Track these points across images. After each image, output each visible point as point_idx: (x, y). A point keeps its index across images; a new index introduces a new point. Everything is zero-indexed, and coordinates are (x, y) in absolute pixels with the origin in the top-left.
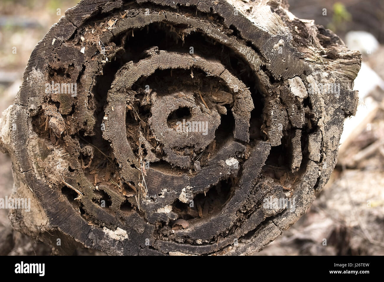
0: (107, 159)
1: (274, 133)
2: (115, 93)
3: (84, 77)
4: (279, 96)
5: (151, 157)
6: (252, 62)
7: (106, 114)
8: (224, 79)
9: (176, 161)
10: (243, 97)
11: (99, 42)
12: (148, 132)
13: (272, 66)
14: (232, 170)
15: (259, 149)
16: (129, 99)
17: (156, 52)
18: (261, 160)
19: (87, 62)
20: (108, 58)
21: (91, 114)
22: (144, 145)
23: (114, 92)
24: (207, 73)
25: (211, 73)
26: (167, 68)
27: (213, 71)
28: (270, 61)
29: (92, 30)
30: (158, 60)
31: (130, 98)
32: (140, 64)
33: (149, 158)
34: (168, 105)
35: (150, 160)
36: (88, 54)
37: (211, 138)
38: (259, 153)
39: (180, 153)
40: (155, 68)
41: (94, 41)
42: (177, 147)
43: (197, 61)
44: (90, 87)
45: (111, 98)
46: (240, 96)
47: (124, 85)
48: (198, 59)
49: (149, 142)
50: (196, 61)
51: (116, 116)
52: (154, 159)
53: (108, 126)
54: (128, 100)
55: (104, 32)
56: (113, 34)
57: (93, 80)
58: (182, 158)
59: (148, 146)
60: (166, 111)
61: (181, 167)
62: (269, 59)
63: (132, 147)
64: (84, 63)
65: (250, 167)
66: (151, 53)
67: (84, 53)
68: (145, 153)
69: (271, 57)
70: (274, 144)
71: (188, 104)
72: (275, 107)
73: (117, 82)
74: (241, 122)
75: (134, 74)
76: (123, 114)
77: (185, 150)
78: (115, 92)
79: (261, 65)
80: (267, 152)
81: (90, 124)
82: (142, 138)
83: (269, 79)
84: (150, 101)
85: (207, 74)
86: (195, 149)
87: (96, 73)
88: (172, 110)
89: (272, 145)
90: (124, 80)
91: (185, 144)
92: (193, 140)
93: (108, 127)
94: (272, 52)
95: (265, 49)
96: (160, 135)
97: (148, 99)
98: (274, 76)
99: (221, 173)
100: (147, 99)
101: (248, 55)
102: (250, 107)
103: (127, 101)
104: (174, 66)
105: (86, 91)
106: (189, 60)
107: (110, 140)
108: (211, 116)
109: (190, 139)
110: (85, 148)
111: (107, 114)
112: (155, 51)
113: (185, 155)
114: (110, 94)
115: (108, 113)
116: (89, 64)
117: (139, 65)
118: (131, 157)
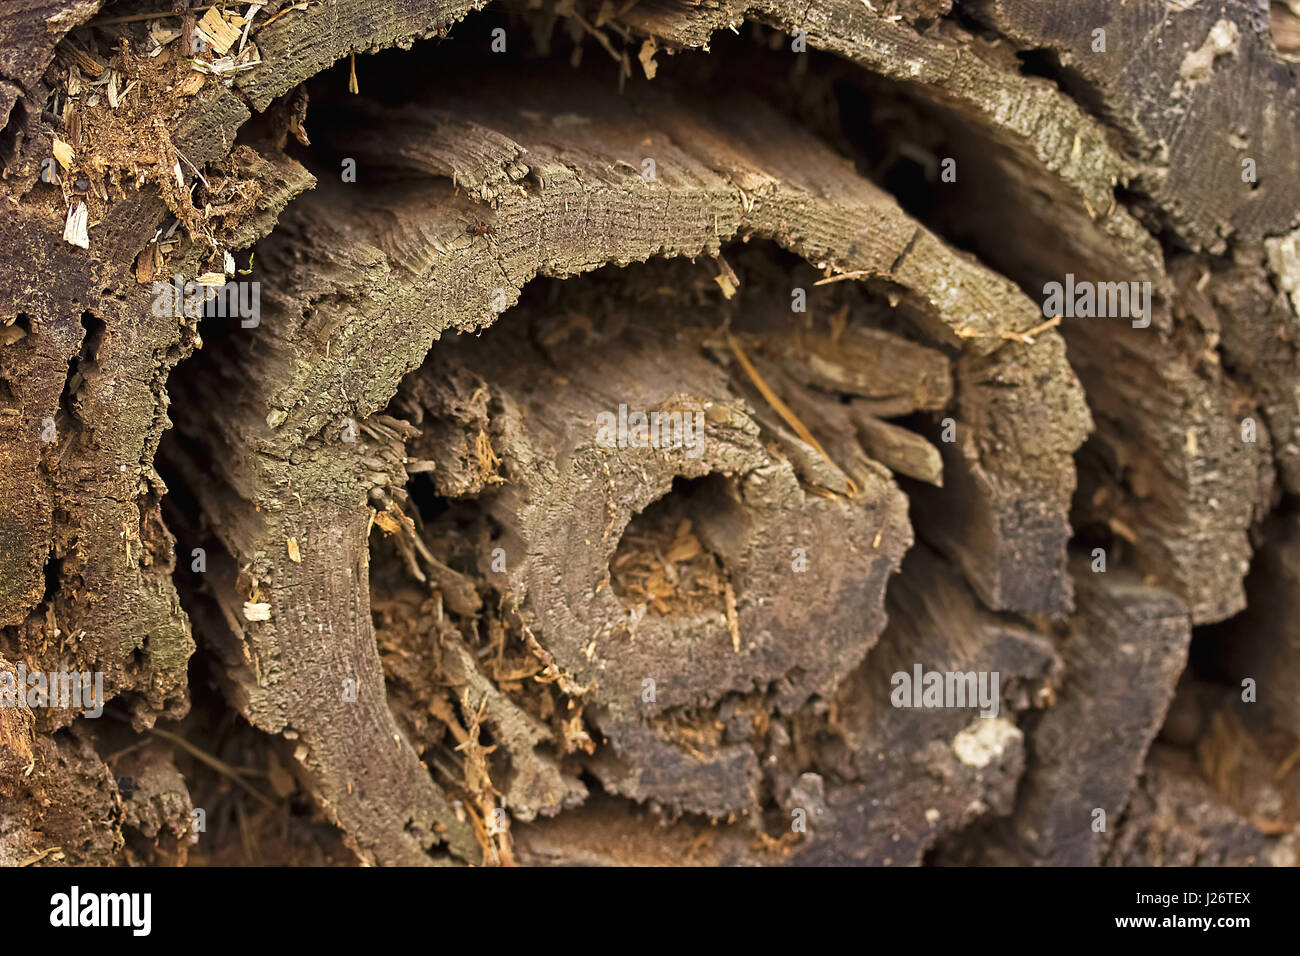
0: (235, 787)
1: (1206, 551)
2: (298, 457)
3: (104, 386)
4: (1214, 339)
5: (537, 788)
6: (1069, 173)
7: (255, 583)
8: (921, 289)
9: (682, 786)
10: (1030, 380)
11: (177, 169)
12: (499, 638)
13: (1179, 181)
14: (989, 786)
15: (1128, 649)
16: (381, 478)
17: (519, 182)
18: (1147, 711)
19: (111, 298)
20: (233, 252)
21: (163, 596)
22: (495, 726)
23: (288, 453)
24: (821, 266)
25: (841, 263)
26: (589, 269)
27: (853, 251)
28: (1165, 155)
29: (105, 86)
30: (534, 228)
31: (388, 471)
32: (433, 268)
33: (529, 796)
34: (612, 483)
35: (535, 804)
36: (111, 245)
37: (867, 628)
38: (1132, 670)
39: (701, 739)
40: (523, 275)
41: (139, 165)
42: (681, 707)
43: (758, 206)
44: (146, 440)
45: (277, 487)
46: (1009, 372)
47: (350, 402)
48: (762, 193)
49: (511, 695)
50: (756, 202)
51: (318, 588)
52: (559, 795)
53: (276, 650)
54: (377, 485)
55: (190, 98)
56: (249, 104)
57: (157, 395)
58: (717, 765)
59: (516, 727)
60: (608, 519)
61: (715, 815)
62: (1162, 142)
63: (415, 737)
64: (95, 303)
65: (1087, 757)
66: (487, 193)
67: (85, 244)
68: (502, 767)
69: (1170, 127)
70: (1207, 611)
71: (728, 458)
72: (1204, 411)
73: (307, 392)
74: (1027, 516)
75: (398, 331)
76: (357, 570)
77: (726, 712)
78: (294, 451)
79: (1120, 185)
80: (1177, 658)
81: (169, 660)
82: (478, 692)
83: (1159, 251)
84: (503, 471)
85: (820, 274)
86: (785, 703)
87: (172, 349)
88: (640, 509)
89: (1199, 619)
90: (343, 371)
91: (727, 685)
92: (769, 656)
93: (277, 658)
94: (1176, 101)
95: (1137, 90)
96: (583, 658)
97: (486, 457)
98: (1190, 234)
99: (932, 815)
100: (479, 454)
101: (1042, 134)
102: (1071, 429)
103: (369, 492)
104: (632, 251)
105: (123, 468)
106: (716, 203)
107: (296, 731)
108: (858, 510)
109: (753, 652)
110: (152, 799)
111: (263, 586)
112: (515, 174)
113: (725, 741)
114: (269, 466)
115: (268, 580)
116: (124, 305)
117: (425, 270)
118: (424, 803)
